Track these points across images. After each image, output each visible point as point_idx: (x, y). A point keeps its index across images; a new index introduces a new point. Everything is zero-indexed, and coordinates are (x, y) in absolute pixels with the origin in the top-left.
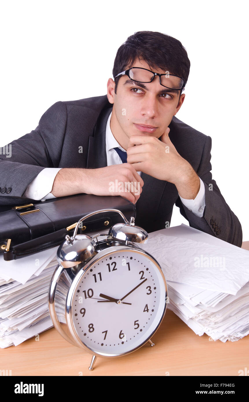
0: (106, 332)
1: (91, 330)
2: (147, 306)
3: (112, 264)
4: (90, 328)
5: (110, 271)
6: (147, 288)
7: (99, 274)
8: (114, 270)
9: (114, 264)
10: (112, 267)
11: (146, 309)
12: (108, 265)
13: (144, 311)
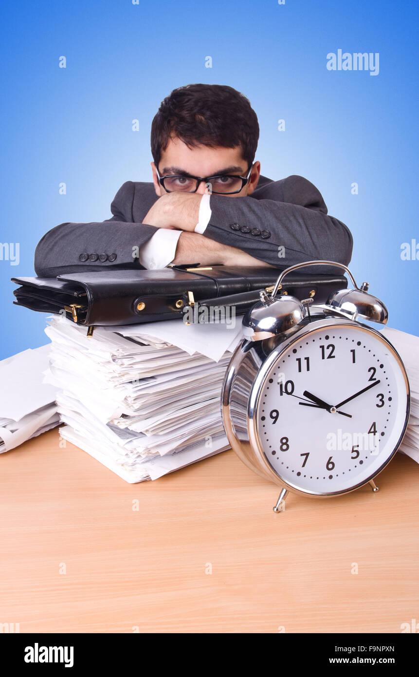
0: (307, 455)
1: (285, 447)
2: (374, 424)
3: (328, 348)
4: (283, 444)
5: (323, 358)
6: (378, 396)
7: (305, 358)
8: (330, 357)
9: (331, 348)
10: (327, 352)
11: (372, 430)
12: (322, 347)
13: (370, 432)
